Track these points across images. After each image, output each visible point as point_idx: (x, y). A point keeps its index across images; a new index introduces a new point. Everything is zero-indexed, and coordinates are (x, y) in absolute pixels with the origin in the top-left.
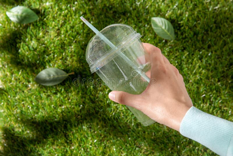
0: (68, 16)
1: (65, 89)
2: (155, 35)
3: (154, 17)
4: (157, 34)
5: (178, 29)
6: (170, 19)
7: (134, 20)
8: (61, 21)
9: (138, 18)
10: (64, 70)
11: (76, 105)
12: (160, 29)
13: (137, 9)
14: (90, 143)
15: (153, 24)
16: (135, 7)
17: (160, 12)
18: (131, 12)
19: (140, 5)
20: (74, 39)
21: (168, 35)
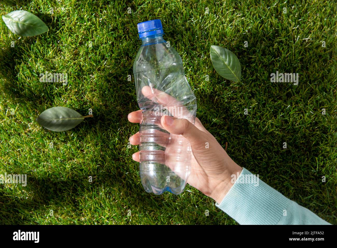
0: (91, 30)
2: (213, 71)
3: (215, 44)
4: (215, 69)
9: (192, 43)
10: (78, 111)
12: (222, 64)
13: (192, 30)
14: (107, 216)
15: (212, 55)
16: (189, 26)
17: (224, 38)
18: (182, 32)
19: (196, 25)
20: (97, 65)
21: (232, 74)
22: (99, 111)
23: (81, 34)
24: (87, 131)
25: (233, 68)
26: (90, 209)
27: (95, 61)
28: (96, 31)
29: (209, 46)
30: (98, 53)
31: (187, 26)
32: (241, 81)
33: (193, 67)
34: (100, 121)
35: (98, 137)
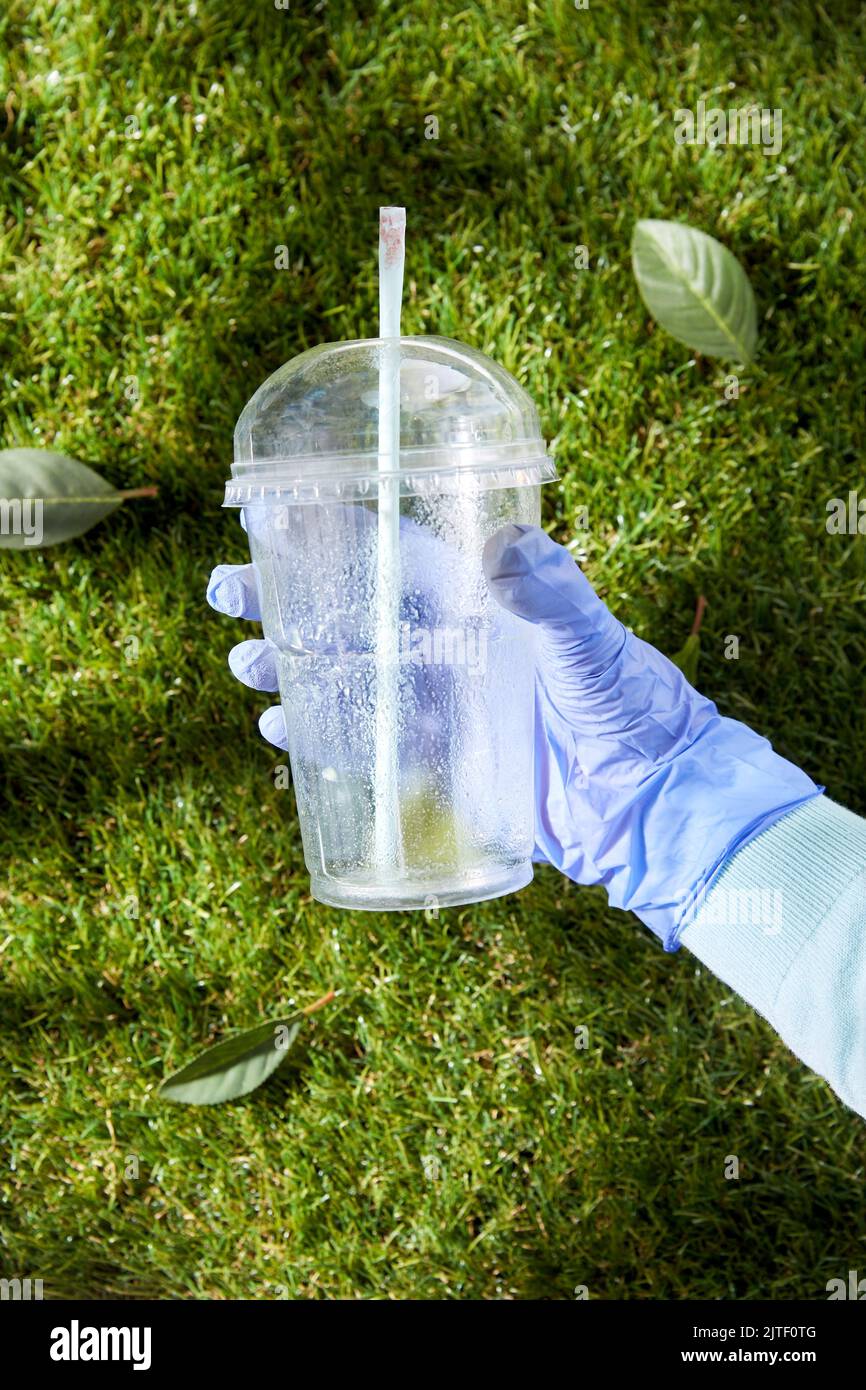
0: (160, 160)
1: (95, 574)
2: (645, 326)
3: (653, 216)
4: (656, 315)
5: (781, 306)
6: (746, 238)
7: (535, 221)
8: (117, 183)
9: (562, 213)
10: (99, 469)
11: (149, 674)
12: (680, 290)
13: (560, 162)
14: (203, 897)
15: (641, 258)
16: (551, 148)
17: (690, 194)
18: (523, 172)
19: (580, 141)
20: (180, 296)
21: (718, 333)
22: (181, 472)
23: (120, 176)
24: (132, 554)
25: (724, 307)
26: (137, 867)
27: (173, 282)
28: (180, 162)
29: (629, 225)
30: (185, 249)
31: (544, 147)
32: (759, 362)
33: (566, 307)
34: (184, 517)
35: (174, 574)
